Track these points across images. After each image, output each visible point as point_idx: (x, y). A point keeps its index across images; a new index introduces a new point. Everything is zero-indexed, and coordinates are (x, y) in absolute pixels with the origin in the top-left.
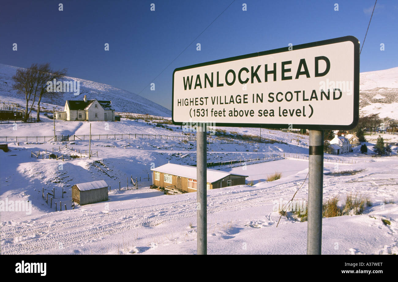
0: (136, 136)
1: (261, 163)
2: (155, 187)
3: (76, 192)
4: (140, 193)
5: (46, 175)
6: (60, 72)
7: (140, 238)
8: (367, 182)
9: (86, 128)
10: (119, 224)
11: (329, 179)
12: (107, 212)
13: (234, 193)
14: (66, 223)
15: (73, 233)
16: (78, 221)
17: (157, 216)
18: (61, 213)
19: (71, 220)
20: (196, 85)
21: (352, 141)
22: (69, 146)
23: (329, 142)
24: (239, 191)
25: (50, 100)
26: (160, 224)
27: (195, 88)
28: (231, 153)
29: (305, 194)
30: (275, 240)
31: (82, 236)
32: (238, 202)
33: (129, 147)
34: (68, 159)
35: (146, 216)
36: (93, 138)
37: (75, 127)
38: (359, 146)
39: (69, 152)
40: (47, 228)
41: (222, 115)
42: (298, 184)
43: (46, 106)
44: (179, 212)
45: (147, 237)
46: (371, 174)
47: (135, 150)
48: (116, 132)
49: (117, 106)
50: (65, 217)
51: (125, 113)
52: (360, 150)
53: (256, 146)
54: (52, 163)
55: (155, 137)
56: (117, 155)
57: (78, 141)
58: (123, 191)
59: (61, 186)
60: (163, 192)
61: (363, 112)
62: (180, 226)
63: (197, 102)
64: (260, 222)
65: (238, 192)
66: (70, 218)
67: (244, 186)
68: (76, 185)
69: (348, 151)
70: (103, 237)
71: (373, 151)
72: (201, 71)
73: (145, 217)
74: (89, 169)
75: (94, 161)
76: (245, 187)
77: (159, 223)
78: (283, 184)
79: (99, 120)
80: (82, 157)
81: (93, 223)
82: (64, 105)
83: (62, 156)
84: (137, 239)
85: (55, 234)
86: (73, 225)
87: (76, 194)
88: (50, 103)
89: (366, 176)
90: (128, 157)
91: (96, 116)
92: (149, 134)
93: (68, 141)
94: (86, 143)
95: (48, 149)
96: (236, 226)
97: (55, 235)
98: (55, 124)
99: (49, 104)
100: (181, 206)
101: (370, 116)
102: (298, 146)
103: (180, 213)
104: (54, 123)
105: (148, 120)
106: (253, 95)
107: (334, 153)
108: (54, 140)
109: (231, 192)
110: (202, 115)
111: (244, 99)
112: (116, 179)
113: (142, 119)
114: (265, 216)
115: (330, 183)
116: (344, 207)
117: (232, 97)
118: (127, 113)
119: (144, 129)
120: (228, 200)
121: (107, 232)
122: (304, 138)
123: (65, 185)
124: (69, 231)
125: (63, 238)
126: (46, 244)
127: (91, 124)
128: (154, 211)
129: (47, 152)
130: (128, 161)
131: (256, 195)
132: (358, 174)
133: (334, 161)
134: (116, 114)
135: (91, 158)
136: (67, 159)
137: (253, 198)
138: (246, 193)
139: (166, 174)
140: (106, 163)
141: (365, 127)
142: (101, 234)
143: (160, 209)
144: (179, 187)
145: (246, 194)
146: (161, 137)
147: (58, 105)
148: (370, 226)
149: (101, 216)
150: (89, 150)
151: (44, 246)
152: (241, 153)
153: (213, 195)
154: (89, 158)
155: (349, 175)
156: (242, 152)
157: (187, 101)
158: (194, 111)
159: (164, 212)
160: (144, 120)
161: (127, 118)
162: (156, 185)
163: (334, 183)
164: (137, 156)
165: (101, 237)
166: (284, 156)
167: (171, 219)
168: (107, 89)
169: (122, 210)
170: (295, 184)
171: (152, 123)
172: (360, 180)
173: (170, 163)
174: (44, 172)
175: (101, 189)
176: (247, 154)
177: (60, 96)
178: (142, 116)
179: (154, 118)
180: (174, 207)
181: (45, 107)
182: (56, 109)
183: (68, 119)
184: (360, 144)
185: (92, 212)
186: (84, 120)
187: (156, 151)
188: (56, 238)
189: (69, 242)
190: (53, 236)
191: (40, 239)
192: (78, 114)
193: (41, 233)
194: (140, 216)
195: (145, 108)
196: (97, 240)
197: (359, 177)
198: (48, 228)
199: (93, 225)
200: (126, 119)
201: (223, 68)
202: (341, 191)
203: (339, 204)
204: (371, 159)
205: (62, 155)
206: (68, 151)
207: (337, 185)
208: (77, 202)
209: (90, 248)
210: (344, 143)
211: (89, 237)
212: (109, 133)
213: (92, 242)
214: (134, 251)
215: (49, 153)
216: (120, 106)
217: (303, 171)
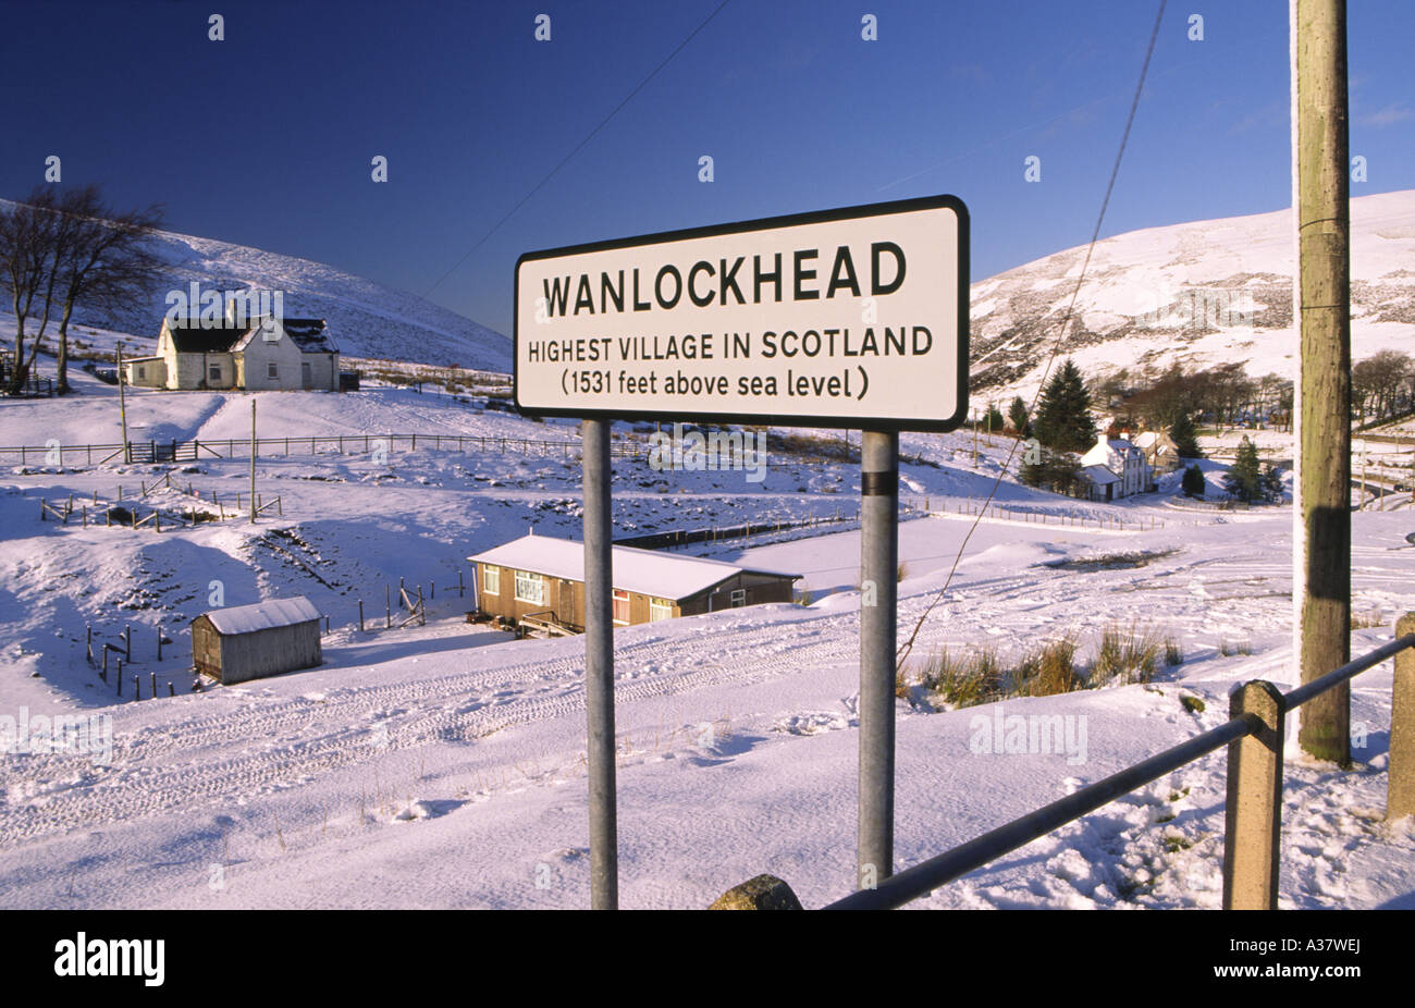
0: (414, 443)
1: (848, 530)
2: (483, 617)
3: (207, 640)
4: (432, 638)
5: (97, 582)
6: (138, 217)
7: (431, 776)
8: (1179, 590)
9: (236, 416)
10: (361, 733)
11: (1060, 581)
12: (320, 697)
13: (742, 628)
14: (182, 734)
15: (209, 767)
16: (224, 727)
17: (487, 705)
18: (165, 705)
19: (198, 725)
20: (580, 304)
21: (1157, 454)
22: (179, 481)
23: (1079, 459)
24: (763, 623)
25: (105, 319)
26: (496, 730)
27: (576, 312)
28: (746, 499)
29: (977, 628)
30: (848, 761)
31: (240, 775)
32: (756, 659)
33: (391, 480)
34: (174, 527)
35: (449, 708)
36: (265, 451)
37: (197, 410)
38: (1177, 473)
39: (179, 501)
40: (119, 751)
41: (649, 388)
42: (957, 597)
43: (91, 336)
44: (559, 693)
45: (456, 772)
46: (1196, 564)
47: (413, 490)
48: (344, 428)
49: (345, 337)
50: (178, 716)
51: (377, 362)
52: (1180, 486)
53: (831, 475)
54: (120, 539)
55: (480, 445)
56: (349, 510)
57: (207, 461)
58: (372, 634)
59: (152, 621)
60: (513, 635)
61: (1195, 357)
62: (563, 737)
63: (582, 350)
64: (821, 720)
65: (758, 627)
66: (196, 720)
67: (779, 607)
68: (208, 613)
69: (1142, 489)
70: (309, 776)
71: (1223, 488)
72: (593, 264)
73: (448, 712)
74: (250, 557)
75: (268, 531)
76: (782, 611)
77: (493, 727)
78: (909, 598)
79: (282, 389)
80: (224, 516)
81: (274, 734)
82: (155, 335)
83: (155, 514)
84: (423, 778)
85: (147, 770)
86: (208, 743)
87: (207, 646)
88: (103, 328)
89: (1180, 569)
90: (389, 516)
91: (273, 372)
92: (460, 434)
93: (175, 461)
94: (237, 469)
95: (102, 490)
96: (743, 732)
97: (149, 773)
98: (126, 403)
99: (99, 331)
100: (567, 673)
101: (1215, 371)
102: (976, 472)
103: (564, 694)
104: (120, 398)
105: (457, 386)
106: (726, 335)
107: (1093, 497)
108: (122, 457)
109: (736, 626)
110: (594, 388)
111: (705, 347)
112: (348, 593)
113: (436, 383)
114: (839, 702)
115: (1060, 592)
116: (1091, 668)
117: (672, 340)
118: (384, 362)
119: (445, 416)
120: (724, 652)
121: (324, 760)
122: (996, 446)
123: (166, 615)
124: (193, 762)
125: (176, 783)
126: (120, 803)
127: (254, 401)
128: (477, 691)
129: (98, 502)
130: (389, 533)
131: (816, 634)
132: (1155, 564)
133: (1093, 521)
134: (345, 363)
135: (256, 520)
136: (173, 524)
137: (805, 646)
138: (785, 628)
139: (521, 573)
140: (310, 538)
141: (1200, 408)
142: (303, 767)
143: (498, 684)
144: (567, 615)
145: (783, 633)
146: (504, 446)
147: (130, 333)
148: (1143, 716)
149: (301, 712)
150: (249, 492)
151: (112, 811)
152: (781, 497)
153: (675, 635)
154: (250, 521)
155: (1128, 568)
156: (785, 496)
157: (553, 347)
158: (575, 376)
159: (511, 693)
160: (441, 387)
161: (384, 378)
162: (488, 609)
163: (1073, 593)
164: (419, 512)
165: (304, 776)
166: (927, 508)
167: (534, 715)
168: (312, 277)
169: (369, 690)
170: (948, 597)
171: (470, 396)
172: (1158, 583)
173: (533, 534)
174: (91, 573)
175: (295, 626)
176: (799, 501)
177: (141, 304)
178: (434, 371)
179: (477, 378)
180: (546, 678)
181: (87, 342)
182: (127, 347)
183: (172, 383)
184: (1181, 466)
185: (269, 700)
186: (228, 389)
187: (486, 493)
188: (152, 782)
189: (195, 794)
190: (143, 778)
191: (97, 788)
192: (209, 367)
193: (101, 770)
194: (432, 708)
195: (444, 343)
196: (289, 786)
197: (1158, 572)
198: (123, 753)
199: (276, 741)
200: (378, 381)
201: (649, 258)
202: (1093, 619)
203: (1080, 659)
204: (1216, 516)
205: (153, 512)
206: (175, 495)
207: (1083, 599)
208: (212, 674)
209: (269, 808)
210: (1127, 463)
211: (263, 776)
212: (320, 433)
213: (275, 791)
214: (413, 813)
215: (105, 506)
216: (358, 338)
217: (980, 555)
